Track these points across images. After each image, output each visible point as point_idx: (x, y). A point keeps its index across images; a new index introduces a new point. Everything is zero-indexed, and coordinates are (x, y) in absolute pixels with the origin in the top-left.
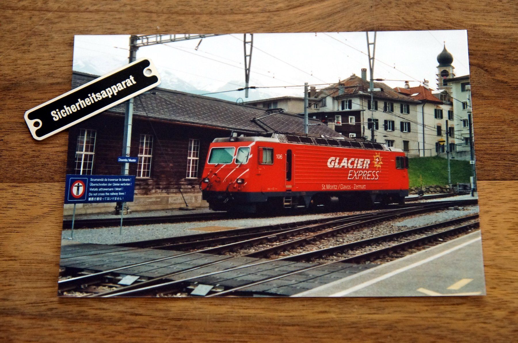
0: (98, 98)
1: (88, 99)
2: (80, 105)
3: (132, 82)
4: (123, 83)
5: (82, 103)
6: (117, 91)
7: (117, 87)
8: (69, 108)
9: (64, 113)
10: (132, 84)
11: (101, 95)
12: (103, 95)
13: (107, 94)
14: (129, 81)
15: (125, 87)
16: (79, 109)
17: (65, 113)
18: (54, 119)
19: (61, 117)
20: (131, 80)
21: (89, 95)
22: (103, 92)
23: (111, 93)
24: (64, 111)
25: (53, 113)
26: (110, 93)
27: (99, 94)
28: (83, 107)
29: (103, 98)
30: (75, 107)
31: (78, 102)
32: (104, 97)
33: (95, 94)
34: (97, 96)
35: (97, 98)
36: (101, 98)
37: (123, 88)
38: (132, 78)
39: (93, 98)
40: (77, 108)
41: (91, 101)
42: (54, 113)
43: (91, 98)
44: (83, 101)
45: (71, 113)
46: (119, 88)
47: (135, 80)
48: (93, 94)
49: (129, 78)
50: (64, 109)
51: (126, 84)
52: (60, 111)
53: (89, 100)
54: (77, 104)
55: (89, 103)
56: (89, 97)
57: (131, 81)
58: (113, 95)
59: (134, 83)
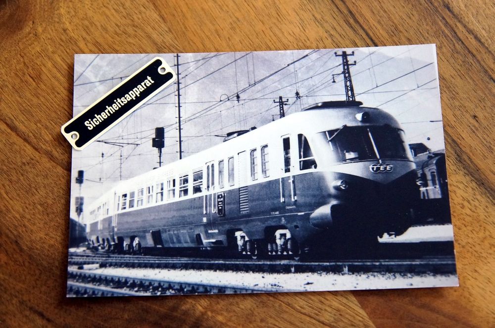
0: (124, 102)
1: (114, 104)
2: (109, 112)
4: (143, 84)
5: (111, 109)
6: (139, 92)
7: (138, 89)
8: (99, 116)
10: (151, 84)
11: (126, 98)
13: (131, 97)
14: (148, 82)
15: (145, 88)
16: (109, 115)
17: (98, 122)
19: (95, 126)
21: (115, 101)
23: (135, 95)
24: (96, 120)
26: (133, 95)
27: (124, 98)
28: (112, 113)
29: (128, 101)
30: (105, 114)
31: (106, 109)
33: (120, 99)
34: (123, 100)
35: (122, 102)
36: (126, 102)
38: (149, 78)
39: (119, 103)
40: (107, 114)
41: (118, 106)
42: (87, 123)
44: (111, 107)
45: (103, 120)
49: (147, 79)
51: (145, 84)
52: (92, 120)
53: (116, 106)
54: (106, 111)
55: (116, 108)
59: (153, 82)
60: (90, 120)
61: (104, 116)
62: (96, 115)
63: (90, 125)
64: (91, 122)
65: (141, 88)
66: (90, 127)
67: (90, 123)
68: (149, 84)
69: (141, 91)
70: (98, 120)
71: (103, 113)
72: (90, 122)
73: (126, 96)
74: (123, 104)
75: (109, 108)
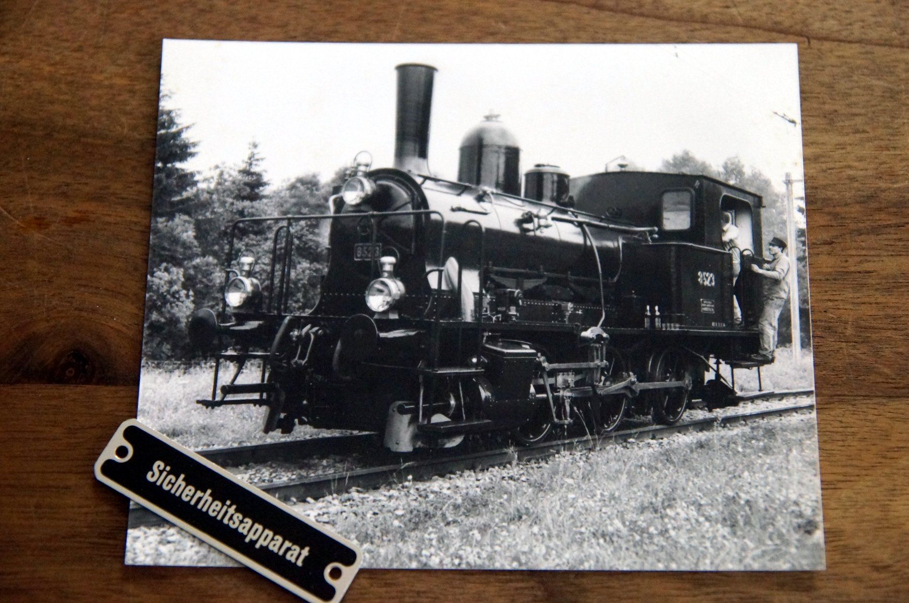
0: (231, 522)
1: (220, 504)
2: (200, 499)
3: (297, 558)
4: (287, 544)
5: (207, 501)
6: (265, 544)
7: (273, 539)
8: (184, 484)
9: (170, 482)
10: (293, 560)
11: (241, 522)
12: (243, 525)
13: (249, 531)
14: (296, 553)
15: (281, 553)
16: (193, 503)
17: (170, 486)
18: (150, 474)
19: (158, 483)
20: (300, 554)
21: (228, 503)
22: (249, 521)
23: (255, 538)
24: (173, 481)
25: (159, 464)
26: (255, 533)
27: (241, 517)
28: (199, 507)
29: (237, 529)
30: (191, 493)
31: (204, 491)
32: (240, 530)
33: (237, 510)
34: (235, 517)
35: (231, 518)
36: (234, 526)
37: (275, 550)
38: (306, 552)
39: (226, 512)
40: (192, 497)
41: (219, 512)
42: (159, 466)
43: (225, 508)
44: (210, 499)
45: (178, 494)
46: (273, 543)
47: (306, 559)
48: (234, 507)
49: (302, 548)
50: (177, 479)
51: (288, 549)
52: (169, 473)
53: (218, 509)
54: (199, 494)
55: (214, 511)
56: (224, 504)
57: (297, 555)
58: (253, 542)
59: (300, 563)
60: (168, 468)
61: (187, 493)
62: (182, 476)
63: (157, 474)
64: (165, 473)
65: (275, 543)
66: (153, 475)
67: (161, 472)
68: (291, 557)
69: (271, 547)
70: (173, 484)
71: (193, 489)
72: (164, 470)
73: (246, 520)
74: (226, 521)
75: (207, 496)
